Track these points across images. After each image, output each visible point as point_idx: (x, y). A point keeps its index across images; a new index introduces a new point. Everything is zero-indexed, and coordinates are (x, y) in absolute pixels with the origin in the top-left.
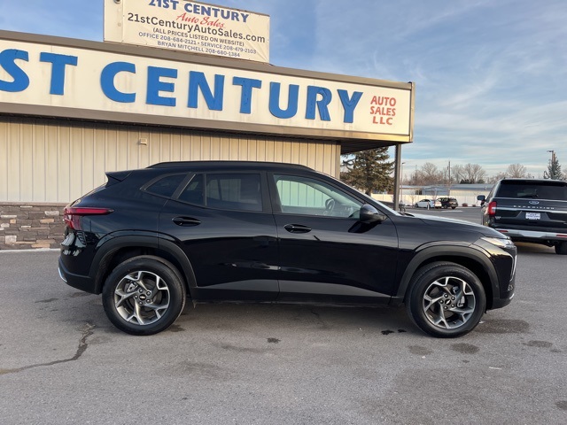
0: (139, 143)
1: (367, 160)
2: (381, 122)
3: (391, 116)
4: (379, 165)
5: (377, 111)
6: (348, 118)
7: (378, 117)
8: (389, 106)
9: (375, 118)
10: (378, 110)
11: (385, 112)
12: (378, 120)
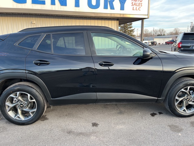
0: (32, 23)
1: (125, 28)
2: (136, 10)
3: (140, 7)
4: (129, 30)
5: (134, 4)
6: (122, 8)
7: (135, 7)
8: (139, 2)
9: (133, 7)
10: (135, 4)
11: (138, 5)
12: (135, 9)
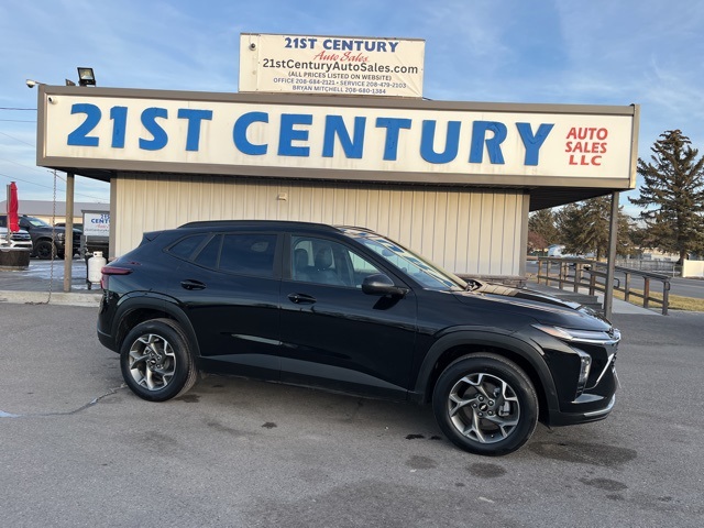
0: (278, 199)
1: (679, 210)
2: (583, 163)
3: (599, 154)
4: (698, 218)
5: (576, 147)
6: (532, 159)
7: (578, 156)
8: (595, 139)
9: (572, 157)
10: (578, 146)
11: (590, 148)
12: (577, 159)
